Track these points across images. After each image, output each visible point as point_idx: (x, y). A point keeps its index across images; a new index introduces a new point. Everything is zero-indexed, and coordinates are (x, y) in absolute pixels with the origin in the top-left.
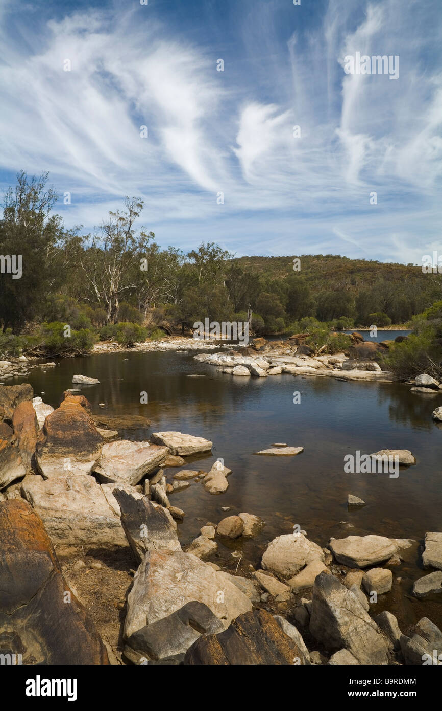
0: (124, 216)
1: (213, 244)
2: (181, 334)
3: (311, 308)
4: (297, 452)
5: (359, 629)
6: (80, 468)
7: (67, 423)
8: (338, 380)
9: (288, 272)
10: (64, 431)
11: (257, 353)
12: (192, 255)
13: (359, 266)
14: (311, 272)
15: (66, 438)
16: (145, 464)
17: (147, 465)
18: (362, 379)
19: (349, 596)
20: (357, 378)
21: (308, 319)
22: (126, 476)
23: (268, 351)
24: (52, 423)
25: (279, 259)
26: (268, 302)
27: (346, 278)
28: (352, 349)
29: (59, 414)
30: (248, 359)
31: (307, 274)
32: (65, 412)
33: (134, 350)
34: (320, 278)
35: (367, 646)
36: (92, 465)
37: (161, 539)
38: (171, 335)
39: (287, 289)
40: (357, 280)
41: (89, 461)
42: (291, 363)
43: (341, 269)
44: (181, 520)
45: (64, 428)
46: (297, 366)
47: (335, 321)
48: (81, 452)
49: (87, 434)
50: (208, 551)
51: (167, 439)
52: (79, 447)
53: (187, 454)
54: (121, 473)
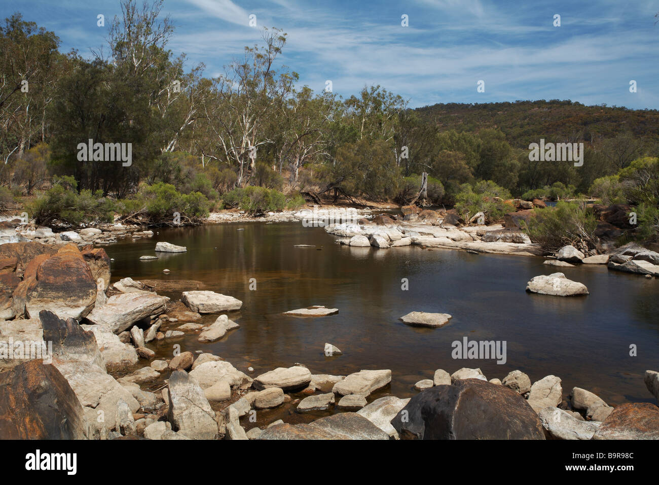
0: (263, 52)
1: (378, 87)
2: (333, 202)
3: (511, 171)
4: (326, 313)
5: (194, 414)
6: (68, 313)
7: (60, 268)
8: (470, 252)
9: (496, 124)
10: (55, 277)
11: (394, 222)
12: (352, 101)
13: (596, 115)
14: (528, 124)
15: (57, 283)
16: (135, 310)
17: (137, 312)
18: (499, 252)
19: (194, 389)
20: (494, 250)
21: (485, 183)
22: (111, 320)
23: (414, 220)
24: (45, 268)
25: (485, 106)
26: (451, 162)
27: (578, 131)
28: (508, 217)
29: (54, 260)
30: (380, 229)
31: (522, 126)
32: (61, 258)
33: (262, 219)
34: (541, 132)
35: (196, 427)
36: (82, 311)
37: (75, 353)
38: (318, 204)
39: (479, 146)
40: (592, 134)
41: (79, 307)
42: (429, 234)
43: (571, 119)
44: (146, 359)
45: (56, 274)
46: (435, 237)
47: (547, 189)
48: (71, 297)
49: (80, 281)
50: (145, 378)
51: (191, 296)
52: (69, 293)
53: (209, 312)
54: (107, 318)
